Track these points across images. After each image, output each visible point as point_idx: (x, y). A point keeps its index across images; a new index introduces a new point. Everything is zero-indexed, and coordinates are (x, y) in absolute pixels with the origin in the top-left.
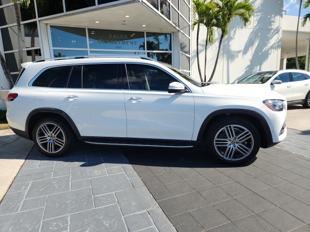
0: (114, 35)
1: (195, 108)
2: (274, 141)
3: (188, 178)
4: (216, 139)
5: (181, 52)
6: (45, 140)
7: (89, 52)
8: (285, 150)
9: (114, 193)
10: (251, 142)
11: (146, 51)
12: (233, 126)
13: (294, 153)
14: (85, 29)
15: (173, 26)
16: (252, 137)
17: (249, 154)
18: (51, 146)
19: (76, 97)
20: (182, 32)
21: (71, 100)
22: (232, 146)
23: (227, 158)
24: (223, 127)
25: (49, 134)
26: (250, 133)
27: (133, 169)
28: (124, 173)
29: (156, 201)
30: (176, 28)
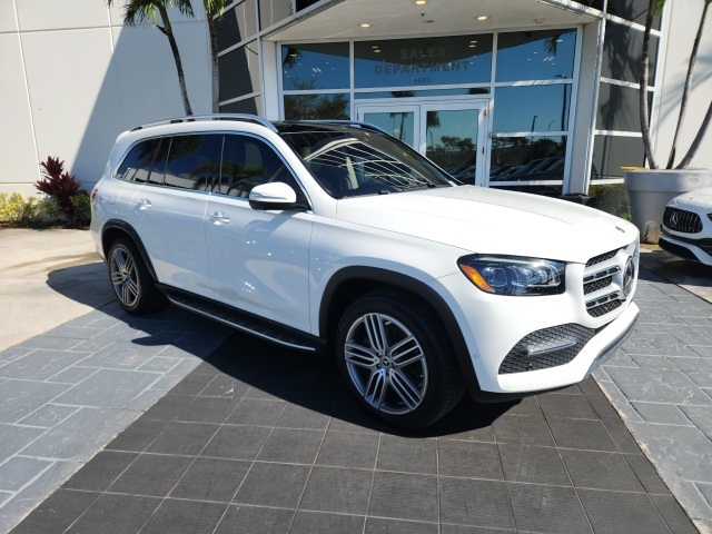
0: (413, 50)
2: (484, 387)
3: (237, 423)
4: (349, 344)
5: (603, 79)
6: (120, 280)
7: (352, 97)
8: (631, 429)
9: (82, 407)
10: (422, 373)
11: (493, 85)
12: (380, 316)
13: (643, 446)
14: (348, 43)
15: (573, 9)
16: (424, 360)
17: (417, 405)
18: (125, 291)
19: (149, 202)
20: (617, 20)
21: (143, 208)
22: (382, 372)
23: (370, 400)
24: (361, 315)
25: (123, 270)
26: (418, 346)
27: (188, 372)
28: (163, 374)
29: (102, 449)
30: (583, 12)
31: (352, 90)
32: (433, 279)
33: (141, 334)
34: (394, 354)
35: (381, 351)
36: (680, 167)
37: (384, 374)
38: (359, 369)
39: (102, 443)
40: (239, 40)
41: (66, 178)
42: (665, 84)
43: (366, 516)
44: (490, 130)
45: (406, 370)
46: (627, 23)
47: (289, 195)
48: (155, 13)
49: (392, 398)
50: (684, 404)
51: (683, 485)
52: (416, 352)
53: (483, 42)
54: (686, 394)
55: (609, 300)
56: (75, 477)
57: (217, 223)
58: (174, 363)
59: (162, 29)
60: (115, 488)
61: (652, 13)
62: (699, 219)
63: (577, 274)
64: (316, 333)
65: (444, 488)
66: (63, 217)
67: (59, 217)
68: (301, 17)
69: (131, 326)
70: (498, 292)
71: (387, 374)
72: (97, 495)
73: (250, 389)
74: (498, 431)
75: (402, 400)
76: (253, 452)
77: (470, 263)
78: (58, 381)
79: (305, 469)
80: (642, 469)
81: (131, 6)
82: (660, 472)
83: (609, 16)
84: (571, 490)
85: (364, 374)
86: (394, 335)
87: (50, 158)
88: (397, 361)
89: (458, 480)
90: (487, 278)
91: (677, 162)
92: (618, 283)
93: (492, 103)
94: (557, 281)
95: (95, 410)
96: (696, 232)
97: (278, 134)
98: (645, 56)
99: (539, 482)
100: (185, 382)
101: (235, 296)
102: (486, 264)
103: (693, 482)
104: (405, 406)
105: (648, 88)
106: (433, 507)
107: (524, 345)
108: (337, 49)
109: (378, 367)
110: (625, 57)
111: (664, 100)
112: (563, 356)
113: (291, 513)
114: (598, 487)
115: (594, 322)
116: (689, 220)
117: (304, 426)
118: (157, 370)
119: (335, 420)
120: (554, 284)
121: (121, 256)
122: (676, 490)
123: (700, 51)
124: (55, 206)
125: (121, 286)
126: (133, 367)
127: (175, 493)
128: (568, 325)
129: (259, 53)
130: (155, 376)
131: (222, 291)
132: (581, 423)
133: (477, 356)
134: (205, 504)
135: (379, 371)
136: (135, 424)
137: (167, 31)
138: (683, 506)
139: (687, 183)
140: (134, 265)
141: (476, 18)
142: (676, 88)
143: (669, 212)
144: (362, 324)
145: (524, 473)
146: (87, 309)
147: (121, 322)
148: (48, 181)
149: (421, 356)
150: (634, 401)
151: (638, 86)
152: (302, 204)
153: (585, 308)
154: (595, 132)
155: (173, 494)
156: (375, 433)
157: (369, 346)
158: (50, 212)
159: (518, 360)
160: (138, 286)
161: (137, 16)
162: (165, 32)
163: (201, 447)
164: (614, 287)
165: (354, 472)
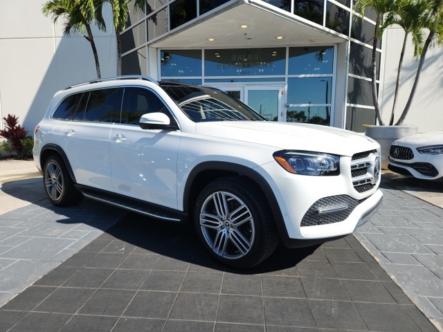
0: (240, 56)
1: (178, 156)
2: (291, 236)
3: (126, 268)
4: (203, 214)
5: (350, 75)
6: (51, 183)
7: (203, 81)
8: (384, 267)
9: (19, 260)
10: (251, 229)
11: (287, 76)
12: (224, 193)
13: (392, 277)
14: (201, 50)
15: (331, 34)
16: (252, 221)
17: (248, 251)
18: (54, 192)
19: (73, 131)
20: (357, 41)
21: (69, 135)
22: (224, 231)
23: (217, 251)
24: (211, 193)
25: (54, 176)
26: (248, 211)
27: (94, 239)
28: (77, 240)
29: (31, 285)
30: (338, 36)
31: (203, 77)
32: (258, 166)
33: (63, 217)
34: (233, 217)
35: (224, 217)
36: (397, 124)
37: (226, 232)
38: (209, 230)
39: (31, 281)
40: (134, 47)
41: (18, 128)
42: (385, 82)
43: (215, 322)
44: (286, 102)
45: (240, 228)
46: (363, 44)
47: (166, 120)
48: (83, 27)
49: (231, 248)
50: (414, 253)
51: (420, 299)
52: (247, 215)
53: (281, 52)
54: (414, 248)
55: (366, 183)
56: (11, 302)
57: (118, 141)
58: (85, 233)
59: (87, 38)
60: (39, 309)
61: (377, 36)
62: (411, 151)
63: (347, 163)
64: (181, 208)
65: (267, 303)
66: (15, 153)
67: (13, 153)
68: (173, 33)
69: (56, 212)
70: (298, 173)
71: (228, 232)
72: (26, 313)
73: (136, 248)
74: (300, 270)
75: (238, 250)
76: (137, 285)
77: (281, 155)
78: (3, 244)
79: (173, 295)
80: (393, 291)
81: (68, 24)
82: (405, 291)
83: (352, 39)
84: (350, 304)
85: (212, 233)
86: (233, 205)
87: (9, 115)
88: (234, 222)
89: (276, 299)
90: (292, 164)
91: (395, 122)
92: (371, 172)
93: (286, 86)
94: (335, 167)
95: (28, 262)
96: (410, 159)
97: (159, 86)
98: (374, 60)
99: (328, 298)
100: (92, 244)
101: (128, 189)
102: (291, 156)
103: (426, 297)
104: (240, 253)
105: (376, 81)
106: (260, 315)
107: (316, 207)
108: (195, 54)
109: (222, 228)
110: (362, 66)
111: (385, 92)
112: (340, 216)
113: (163, 322)
114: (366, 301)
115: (358, 195)
116: (405, 152)
117: (172, 269)
118: (72, 238)
119: (193, 265)
120: (333, 169)
121: (53, 168)
122: (416, 301)
123: (404, 64)
124: (10, 145)
125: (51, 187)
126: (56, 236)
127: (82, 311)
128: (343, 195)
129: (147, 57)
130: (72, 241)
131: (121, 187)
132: (353, 264)
133: (286, 215)
134: (102, 318)
135: (223, 230)
136: (56, 270)
137: (90, 39)
138: (422, 311)
139: (402, 133)
140: (61, 173)
141: (276, 38)
142: (392, 85)
143: (393, 148)
144: (212, 200)
145: (318, 293)
146: (27, 203)
147: (49, 211)
148: (7, 130)
149: (251, 218)
150: (383, 252)
151: (370, 80)
152: (174, 126)
153: (352, 186)
154: (347, 104)
155: (79, 312)
156: (220, 272)
157: (216, 214)
158: (7, 150)
159: (313, 217)
160: (62, 187)
161: (72, 29)
162: (89, 40)
163: (101, 283)
164: (369, 175)
165: (206, 295)
